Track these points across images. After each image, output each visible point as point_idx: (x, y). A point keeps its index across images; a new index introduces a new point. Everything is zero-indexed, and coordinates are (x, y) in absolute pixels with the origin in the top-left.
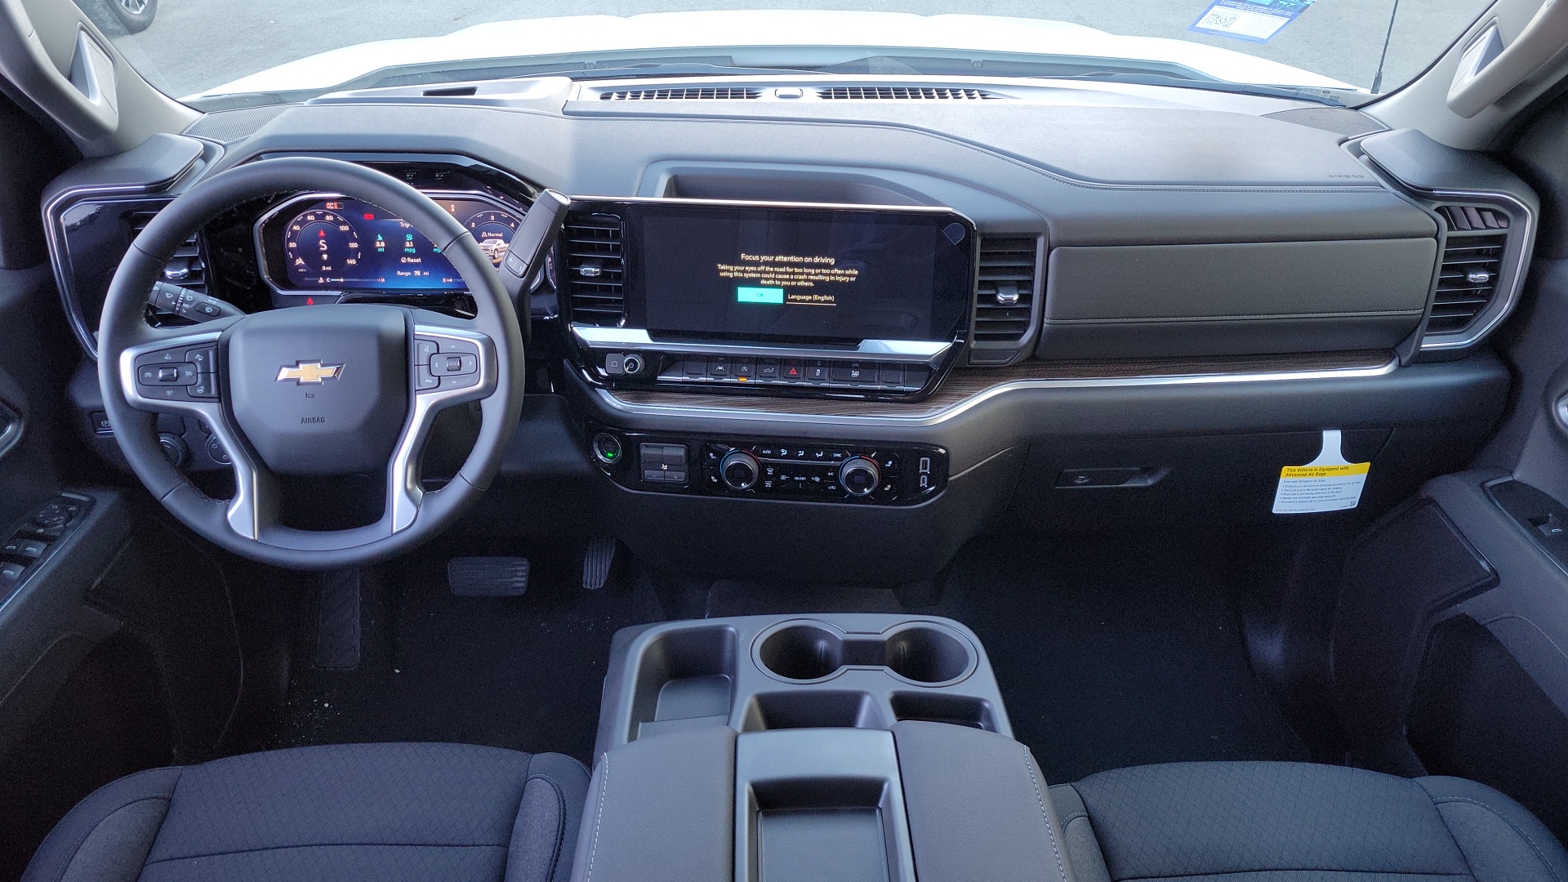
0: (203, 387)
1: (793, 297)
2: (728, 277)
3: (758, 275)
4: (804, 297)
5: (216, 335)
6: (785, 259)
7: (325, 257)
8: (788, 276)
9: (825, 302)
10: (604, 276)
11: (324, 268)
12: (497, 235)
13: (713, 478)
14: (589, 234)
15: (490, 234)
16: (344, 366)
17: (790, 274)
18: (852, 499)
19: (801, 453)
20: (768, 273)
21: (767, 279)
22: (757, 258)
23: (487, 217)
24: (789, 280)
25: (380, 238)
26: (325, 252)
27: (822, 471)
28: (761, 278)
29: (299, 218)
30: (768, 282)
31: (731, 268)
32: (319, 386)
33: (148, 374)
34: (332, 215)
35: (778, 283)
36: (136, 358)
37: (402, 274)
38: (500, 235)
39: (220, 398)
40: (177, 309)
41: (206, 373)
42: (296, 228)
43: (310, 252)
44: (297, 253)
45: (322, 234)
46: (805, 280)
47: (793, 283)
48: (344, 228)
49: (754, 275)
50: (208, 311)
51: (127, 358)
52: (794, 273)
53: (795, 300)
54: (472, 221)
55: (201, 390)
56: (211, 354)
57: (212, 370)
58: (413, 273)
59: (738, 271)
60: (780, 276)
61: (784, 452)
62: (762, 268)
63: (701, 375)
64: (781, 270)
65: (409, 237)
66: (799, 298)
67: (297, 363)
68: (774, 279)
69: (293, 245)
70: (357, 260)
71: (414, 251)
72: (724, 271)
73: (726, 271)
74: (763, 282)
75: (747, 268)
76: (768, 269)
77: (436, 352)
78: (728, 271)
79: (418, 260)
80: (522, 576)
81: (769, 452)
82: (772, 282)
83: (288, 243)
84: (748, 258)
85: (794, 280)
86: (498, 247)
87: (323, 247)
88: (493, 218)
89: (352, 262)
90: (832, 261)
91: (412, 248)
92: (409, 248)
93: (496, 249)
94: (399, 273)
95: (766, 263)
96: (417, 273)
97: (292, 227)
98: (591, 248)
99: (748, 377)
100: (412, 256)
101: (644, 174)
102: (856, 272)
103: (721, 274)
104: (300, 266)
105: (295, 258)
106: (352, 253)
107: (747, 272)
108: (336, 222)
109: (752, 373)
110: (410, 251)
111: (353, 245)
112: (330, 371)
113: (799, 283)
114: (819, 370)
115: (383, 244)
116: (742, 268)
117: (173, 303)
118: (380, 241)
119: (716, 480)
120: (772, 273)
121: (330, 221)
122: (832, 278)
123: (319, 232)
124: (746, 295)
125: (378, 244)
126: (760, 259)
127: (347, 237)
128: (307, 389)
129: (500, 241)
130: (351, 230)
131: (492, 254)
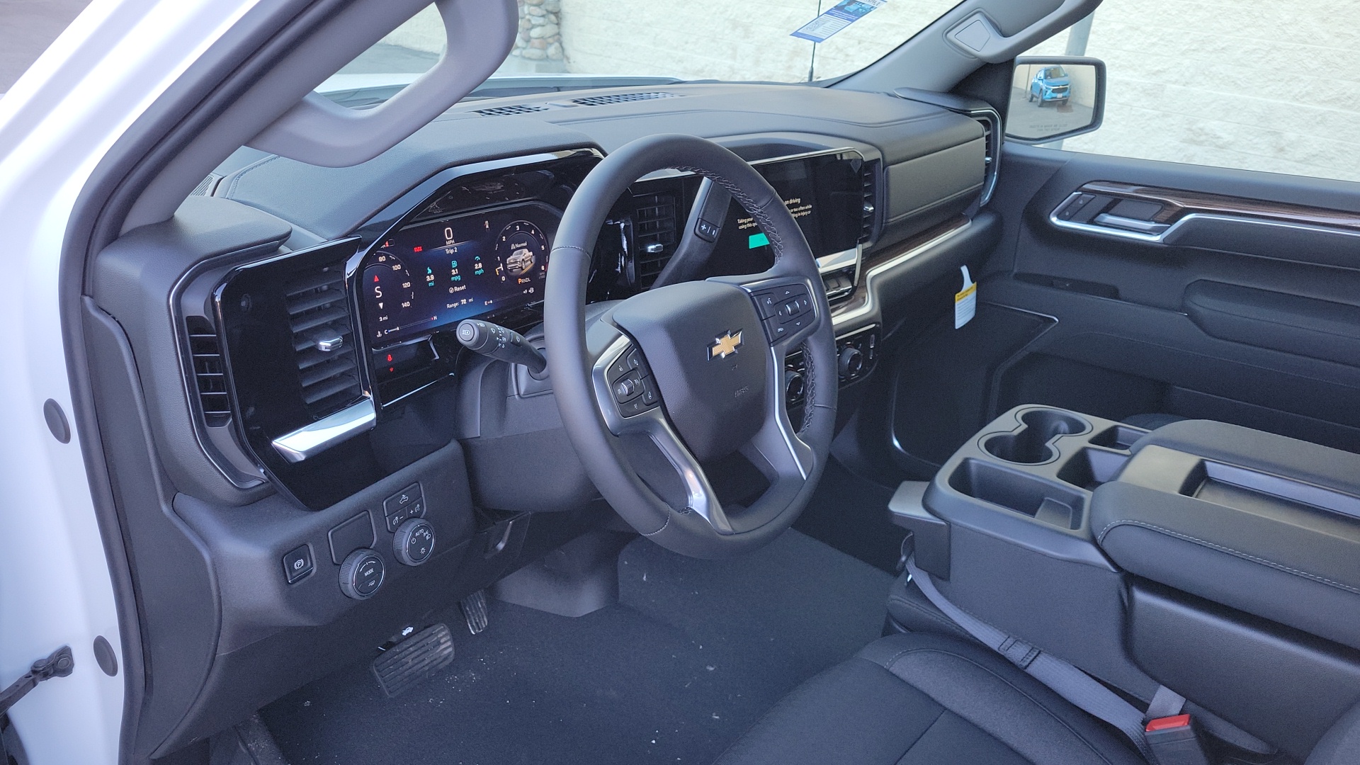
2: (744, 229)
7: (381, 305)
11: (381, 319)
12: (523, 245)
15: (517, 246)
23: (515, 228)
25: (430, 271)
26: (380, 300)
31: (745, 221)
33: (619, 391)
34: (385, 255)
36: (608, 376)
37: (451, 306)
38: (525, 244)
45: (376, 279)
48: (397, 267)
54: (504, 234)
56: (638, 356)
57: (646, 373)
58: (460, 303)
59: (749, 222)
65: (454, 264)
70: (410, 302)
71: (459, 278)
72: (741, 225)
73: (743, 224)
79: (464, 287)
86: (524, 257)
87: (379, 294)
88: (519, 228)
89: (407, 305)
90: (798, 200)
91: (457, 275)
92: (455, 276)
93: (523, 260)
94: (448, 306)
96: (464, 301)
100: (458, 284)
102: (811, 206)
106: (405, 295)
108: (390, 262)
110: (456, 278)
111: (407, 285)
112: (737, 339)
115: (432, 277)
118: (430, 275)
121: (382, 262)
122: (799, 214)
124: (753, 242)
125: (428, 279)
127: (401, 277)
129: (526, 251)
130: (403, 269)
131: (520, 266)
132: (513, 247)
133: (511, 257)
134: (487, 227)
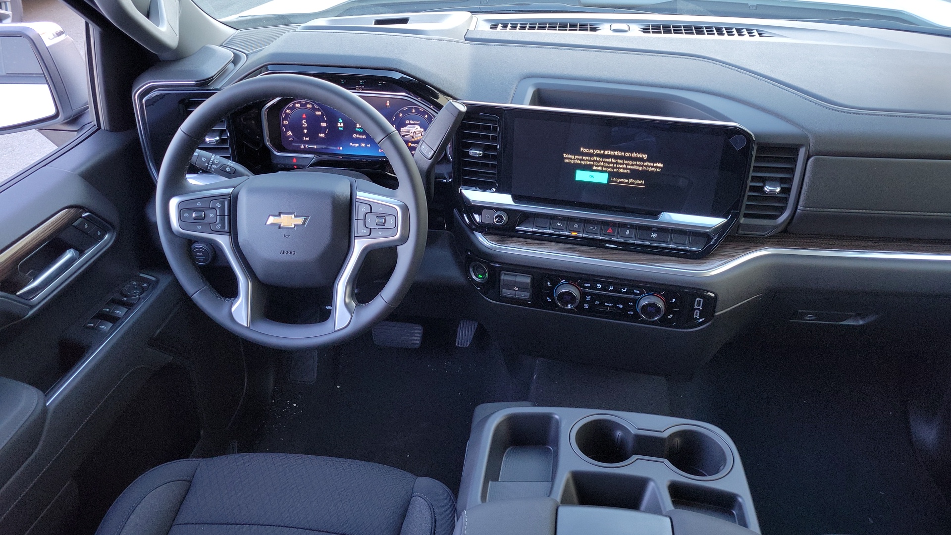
0: (220, 225)
1: (615, 179)
2: (570, 163)
3: (591, 163)
4: (623, 180)
5: (230, 190)
6: (612, 153)
7: (305, 131)
8: (612, 165)
9: (638, 184)
10: (485, 156)
11: (304, 138)
12: (416, 122)
13: (548, 298)
14: (477, 127)
15: (411, 122)
16: (309, 217)
17: (614, 163)
18: (643, 322)
19: (611, 288)
20: (599, 162)
21: (597, 166)
22: (591, 151)
23: (410, 110)
24: (613, 168)
25: (341, 121)
26: (306, 128)
27: (625, 301)
28: (593, 165)
29: (291, 105)
30: (598, 168)
31: (573, 157)
32: (293, 230)
33: (186, 215)
34: (311, 104)
35: (605, 169)
36: (180, 203)
37: (353, 145)
38: (418, 123)
39: (230, 232)
40: (209, 168)
41: (222, 215)
42: (288, 111)
43: (296, 127)
44: (289, 127)
45: (304, 116)
46: (624, 169)
47: (616, 170)
48: (318, 113)
49: (588, 163)
50: (228, 171)
51: (174, 202)
52: (617, 163)
53: (616, 182)
54: (400, 112)
55: (218, 227)
56: (226, 203)
57: (226, 214)
58: (360, 145)
59: (577, 159)
60: (607, 165)
61: (599, 286)
62: (595, 158)
63: (545, 228)
64: (608, 160)
66: (619, 180)
67: (280, 214)
68: (603, 166)
69: (286, 122)
70: (325, 134)
71: (361, 130)
72: (567, 158)
73: (570, 158)
74: (594, 168)
75: (584, 158)
76: (599, 159)
77: (369, 212)
78: (571, 159)
79: (364, 136)
80: (418, 337)
81: (589, 285)
82: (600, 168)
83: (283, 121)
84: (585, 150)
85: (616, 168)
86: (416, 131)
87: (305, 125)
88: (414, 111)
89: (322, 135)
90: (645, 157)
91: (361, 128)
92: (359, 128)
93: (415, 132)
94: (351, 144)
95: (598, 155)
96: (363, 145)
97: (286, 110)
98: (477, 137)
99: (578, 232)
100: (360, 133)
101: (516, 87)
102: (662, 165)
103: (566, 161)
104: (290, 136)
105: (287, 131)
106: (322, 130)
107: (584, 160)
108: (314, 109)
109: (581, 230)
110: (359, 130)
111: (324, 125)
112: (300, 221)
113: (620, 171)
114: (628, 231)
115: (342, 125)
116: (581, 157)
117: (206, 164)
118: (340, 123)
119: (550, 300)
120: (601, 162)
121: (309, 108)
122: (644, 168)
123: (303, 115)
124: (581, 176)
125: (339, 125)
126: (594, 152)
127: (319, 119)
128: (285, 232)
129: (418, 127)
130: (323, 115)
131: (412, 135)
132: (407, 122)
133: (405, 128)
134: (388, 104)
